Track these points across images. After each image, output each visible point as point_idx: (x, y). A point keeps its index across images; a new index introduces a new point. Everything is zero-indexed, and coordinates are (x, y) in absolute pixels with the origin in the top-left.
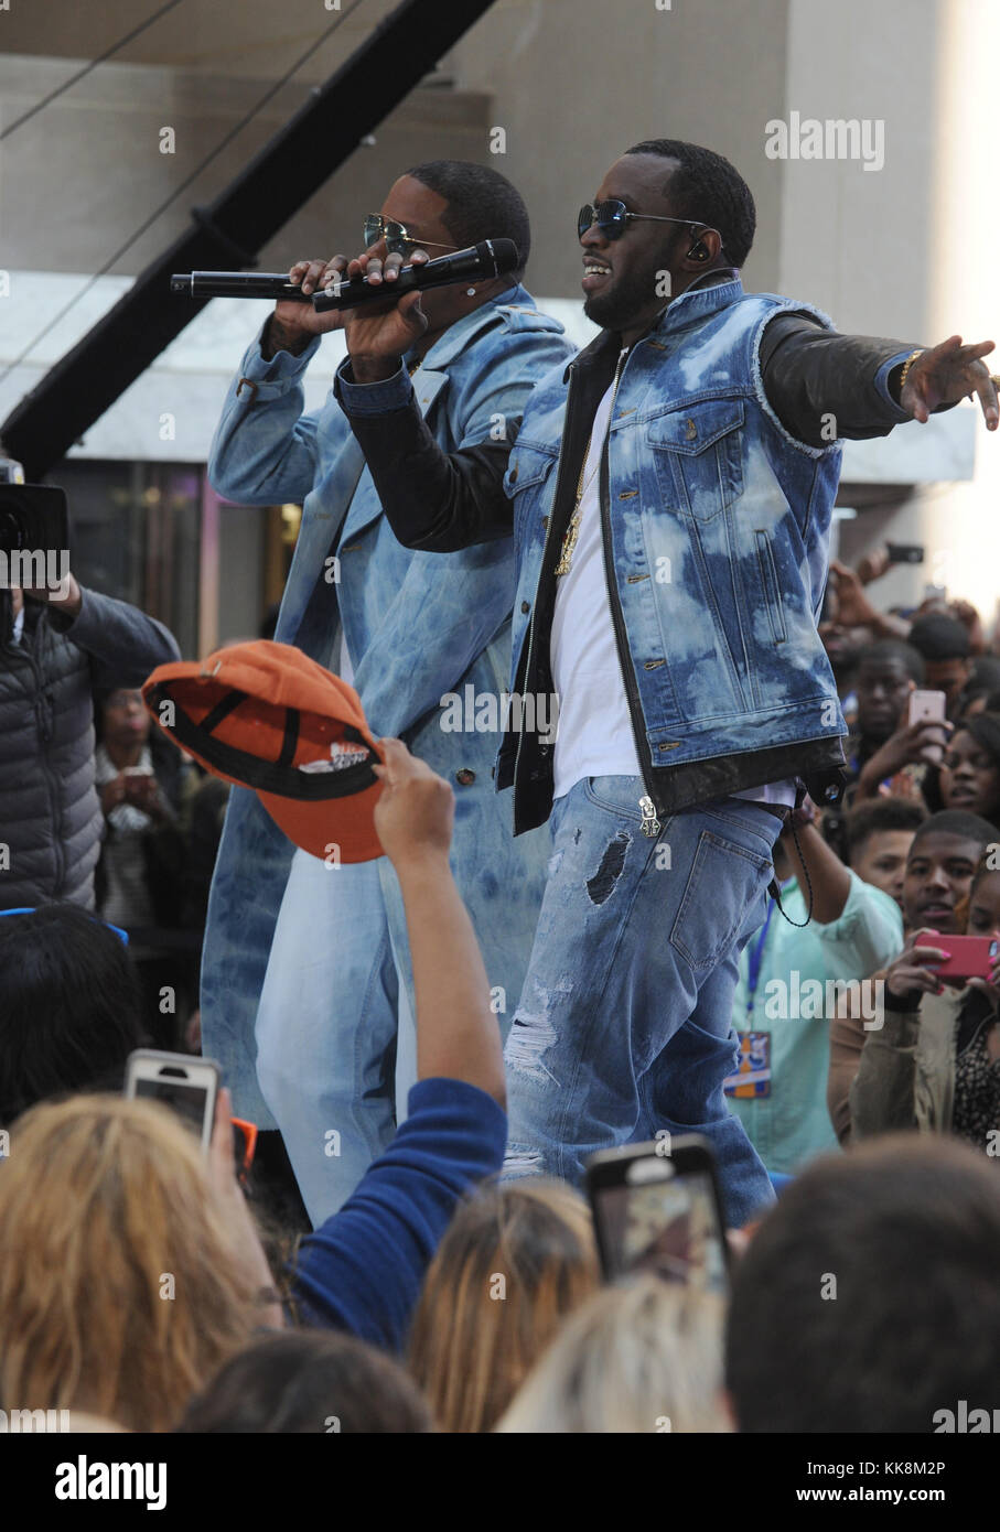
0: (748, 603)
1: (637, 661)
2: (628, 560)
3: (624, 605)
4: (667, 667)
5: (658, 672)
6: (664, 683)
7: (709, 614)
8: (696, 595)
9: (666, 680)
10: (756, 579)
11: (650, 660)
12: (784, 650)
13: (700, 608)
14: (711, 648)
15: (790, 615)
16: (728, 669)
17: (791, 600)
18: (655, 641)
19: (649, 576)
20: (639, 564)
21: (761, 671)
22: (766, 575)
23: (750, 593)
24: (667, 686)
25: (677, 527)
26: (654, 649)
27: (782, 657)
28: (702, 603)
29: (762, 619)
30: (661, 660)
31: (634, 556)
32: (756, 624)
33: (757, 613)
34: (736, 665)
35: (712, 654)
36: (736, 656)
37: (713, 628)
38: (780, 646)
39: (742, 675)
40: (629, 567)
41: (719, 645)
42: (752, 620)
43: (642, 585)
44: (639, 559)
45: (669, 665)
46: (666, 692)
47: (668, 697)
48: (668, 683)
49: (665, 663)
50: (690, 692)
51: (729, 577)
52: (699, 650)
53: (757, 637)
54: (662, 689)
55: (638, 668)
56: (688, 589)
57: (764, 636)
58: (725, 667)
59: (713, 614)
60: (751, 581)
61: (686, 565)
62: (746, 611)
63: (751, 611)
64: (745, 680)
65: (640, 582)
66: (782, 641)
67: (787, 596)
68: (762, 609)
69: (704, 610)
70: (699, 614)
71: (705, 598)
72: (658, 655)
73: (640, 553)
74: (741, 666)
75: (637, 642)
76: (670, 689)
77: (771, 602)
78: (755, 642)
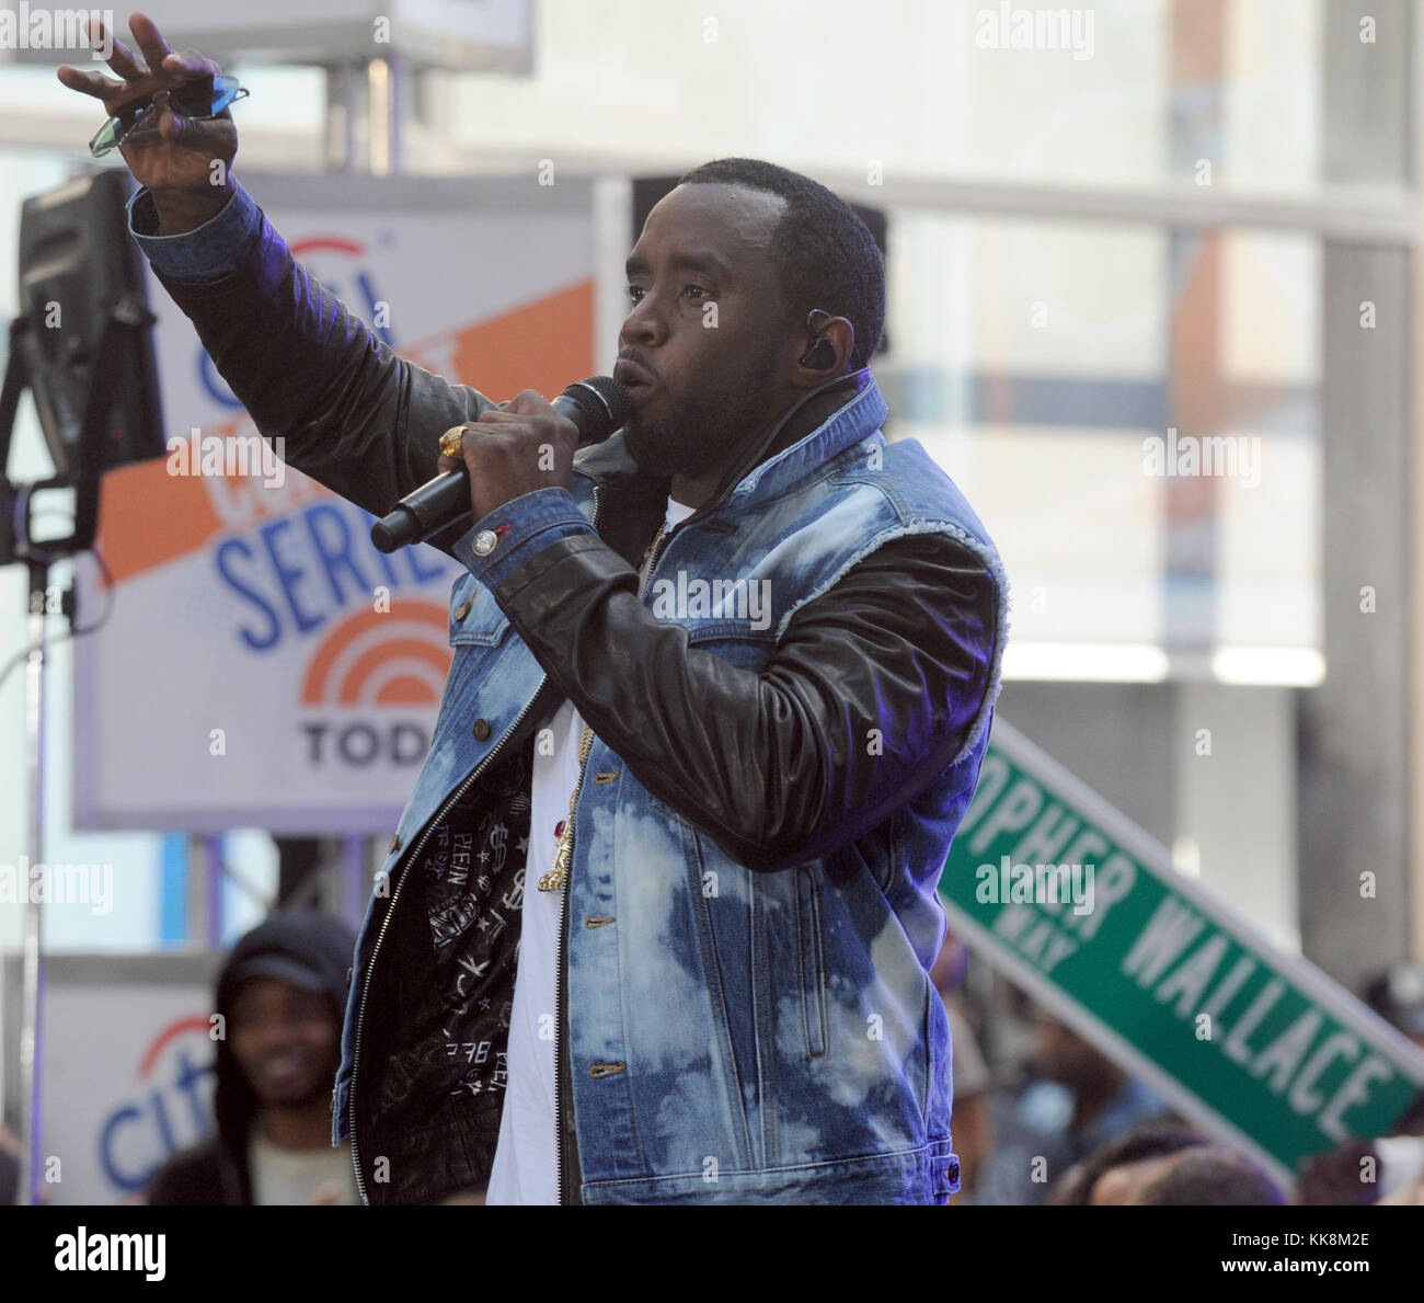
0: (772, 987)
1: (578, 1059)
2: (589, 888)
3: (574, 965)
4: (627, 1078)
5: (612, 1085)
6: (619, 1105)
7: (706, 996)
8: (688, 962)
9: (622, 1100)
10: (787, 947)
11: (600, 1061)
12: (821, 1070)
13: (692, 983)
14: (702, 1054)
15: (837, 1013)
16: (729, 1092)
17: (840, 987)
18: (612, 1032)
19: (614, 920)
20: (605, 897)
21: (780, 1101)
22: (805, 942)
23: (776, 970)
24: (623, 1111)
25: (666, 842)
26: (608, 1043)
27: (817, 1081)
28: (697, 978)
29: (790, 1014)
30: (616, 1063)
31: (598, 882)
32: (781, 1022)
33: (785, 1004)
34: (742, 1087)
35: (703, 1065)
36: (743, 1072)
37: (711, 1021)
38: (815, 1064)
39: (750, 1105)
40: (590, 901)
41: (717, 1050)
42: (775, 1014)
43: (604, 934)
44: (605, 889)
45: (630, 1074)
46: (621, 1121)
47: (624, 1129)
48: (626, 1106)
49: (625, 1071)
50: (663, 1126)
51: (745, 938)
52: (683, 1055)
53: (780, 1044)
54: (615, 1113)
55: (578, 1072)
56: (675, 949)
57: (792, 1044)
58: (723, 1089)
59: (713, 998)
60: (780, 948)
61: (676, 908)
62: (768, 997)
63: (775, 999)
64: (754, 1114)
65: (602, 929)
66: (818, 1054)
67: (835, 979)
68: (794, 998)
69: (699, 988)
70: (689, 995)
71: (702, 968)
72: (613, 1056)
73: (606, 880)
74: (749, 1091)
75: (583, 1030)
76: (628, 1116)
77: (808, 988)
78: (777, 1052)
